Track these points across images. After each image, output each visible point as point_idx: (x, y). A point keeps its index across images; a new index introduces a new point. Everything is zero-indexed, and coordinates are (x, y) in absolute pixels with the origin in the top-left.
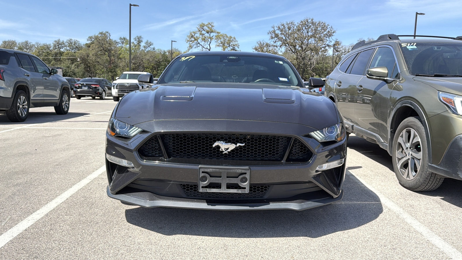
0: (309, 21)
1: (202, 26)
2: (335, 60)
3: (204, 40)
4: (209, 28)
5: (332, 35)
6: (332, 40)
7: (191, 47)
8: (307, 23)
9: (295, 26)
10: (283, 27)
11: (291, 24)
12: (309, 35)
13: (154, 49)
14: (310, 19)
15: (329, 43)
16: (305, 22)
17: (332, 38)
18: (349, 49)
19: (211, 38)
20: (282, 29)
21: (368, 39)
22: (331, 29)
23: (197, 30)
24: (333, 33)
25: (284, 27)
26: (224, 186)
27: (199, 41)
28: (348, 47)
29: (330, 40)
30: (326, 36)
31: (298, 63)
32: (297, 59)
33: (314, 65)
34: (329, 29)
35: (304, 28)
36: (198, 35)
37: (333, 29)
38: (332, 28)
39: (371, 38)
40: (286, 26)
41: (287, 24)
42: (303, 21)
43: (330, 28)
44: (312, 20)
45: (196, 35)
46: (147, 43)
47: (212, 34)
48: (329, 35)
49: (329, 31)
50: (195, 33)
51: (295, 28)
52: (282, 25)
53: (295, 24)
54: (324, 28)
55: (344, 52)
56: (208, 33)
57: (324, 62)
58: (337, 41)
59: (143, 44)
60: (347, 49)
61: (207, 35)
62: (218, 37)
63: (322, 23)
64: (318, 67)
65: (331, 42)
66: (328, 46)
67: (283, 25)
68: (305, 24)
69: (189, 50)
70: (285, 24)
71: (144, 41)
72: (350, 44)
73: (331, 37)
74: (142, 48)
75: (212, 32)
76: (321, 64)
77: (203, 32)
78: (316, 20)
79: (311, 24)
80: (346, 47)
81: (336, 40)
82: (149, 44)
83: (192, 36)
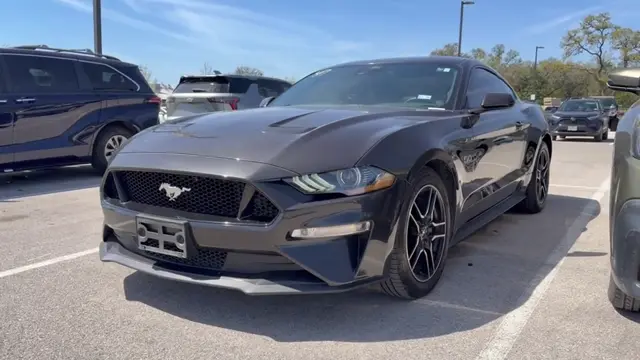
1: (589, 21)
3: (591, 41)
4: (600, 21)
7: (568, 54)
13: (520, 61)
19: (603, 38)
23: (579, 27)
26: (161, 245)
27: (582, 43)
36: (581, 34)
45: (578, 35)
46: (509, 54)
47: (605, 32)
50: (576, 32)
56: (598, 30)
59: (504, 56)
61: (598, 33)
62: (615, 36)
69: (564, 58)
71: (507, 50)
74: (503, 61)
75: (606, 27)
77: (591, 29)
82: (512, 55)
83: (571, 37)
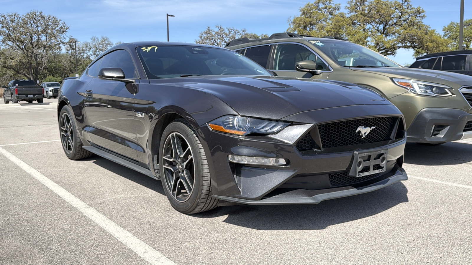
0: (37, 14)
2: (69, 58)
5: (66, 32)
6: (66, 37)
8: (35, 16)
9: (20, 18)
10: (3, 18)
11: (14, 16)
12: (39, 29)
14: (38, 12)
15: (63, 40)
16: (32, 15)
17: (66, 35)
18: (83, 47)
20: (3, 21)
21: (102, 37)
22: (64, 25)
24: (66, 29)
25: (5, 18)
26: (371, 168)
28: (82, 45)
29: (64, 37)
30: (59, 32)
31: (29, 61)
32: (27, 57)
33: (45, 64)
34: (62, 25)
35: (32, 22)
37: (66, 25)
38: (64, 23)
39: (105, 37)
40: (8, 18)
41: (9, 16)
42: (30, 14)
43: (62, 23)
44: (41, 14)
48: (62, 31)
49: (61, 27)
51: (20, 21)
52: (2, 16)
53: (20, 17)
54: (56, 22)
55: (78, 51)
57: (56, 61)
58: (72, 38)
60: (81, 47)
63: (53, 17)
64: (50, 66)
65: (65, 38)
66: (62, 43)
67: (4, 17)
68: (33, 17)
70: (6, 16)
72: (84, 42)
73: (65, 33)
76: (54, 63)
78: (46, 14)
79: (39, 18)
80: (80, 45)
81: (70, 37)
